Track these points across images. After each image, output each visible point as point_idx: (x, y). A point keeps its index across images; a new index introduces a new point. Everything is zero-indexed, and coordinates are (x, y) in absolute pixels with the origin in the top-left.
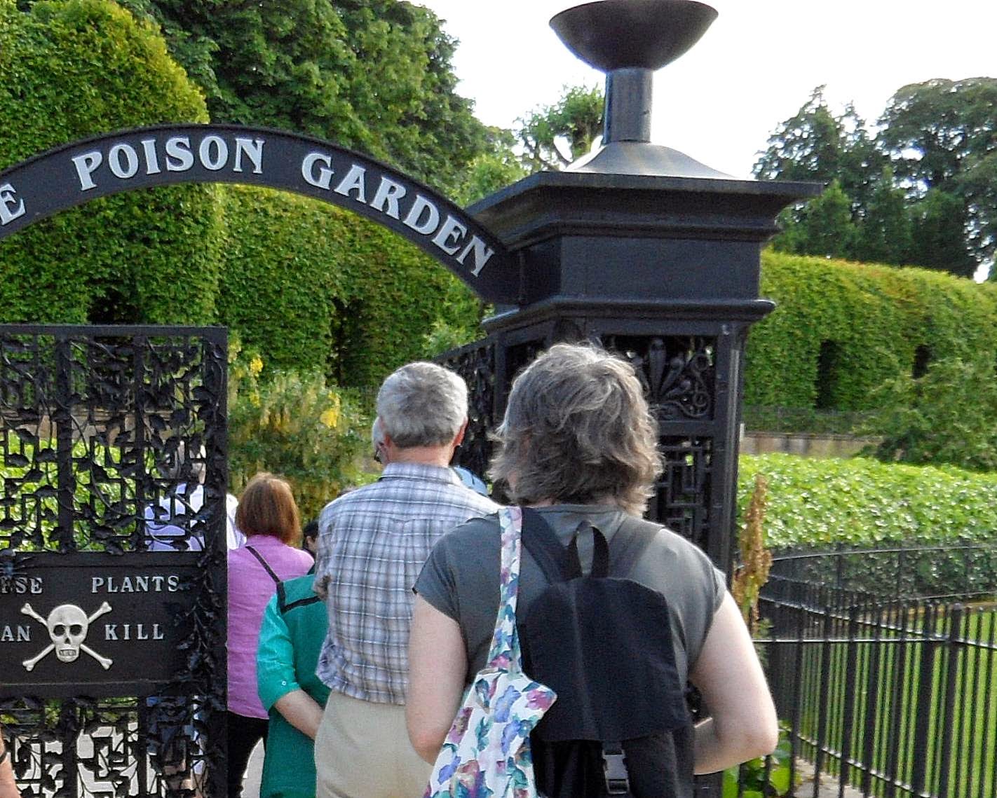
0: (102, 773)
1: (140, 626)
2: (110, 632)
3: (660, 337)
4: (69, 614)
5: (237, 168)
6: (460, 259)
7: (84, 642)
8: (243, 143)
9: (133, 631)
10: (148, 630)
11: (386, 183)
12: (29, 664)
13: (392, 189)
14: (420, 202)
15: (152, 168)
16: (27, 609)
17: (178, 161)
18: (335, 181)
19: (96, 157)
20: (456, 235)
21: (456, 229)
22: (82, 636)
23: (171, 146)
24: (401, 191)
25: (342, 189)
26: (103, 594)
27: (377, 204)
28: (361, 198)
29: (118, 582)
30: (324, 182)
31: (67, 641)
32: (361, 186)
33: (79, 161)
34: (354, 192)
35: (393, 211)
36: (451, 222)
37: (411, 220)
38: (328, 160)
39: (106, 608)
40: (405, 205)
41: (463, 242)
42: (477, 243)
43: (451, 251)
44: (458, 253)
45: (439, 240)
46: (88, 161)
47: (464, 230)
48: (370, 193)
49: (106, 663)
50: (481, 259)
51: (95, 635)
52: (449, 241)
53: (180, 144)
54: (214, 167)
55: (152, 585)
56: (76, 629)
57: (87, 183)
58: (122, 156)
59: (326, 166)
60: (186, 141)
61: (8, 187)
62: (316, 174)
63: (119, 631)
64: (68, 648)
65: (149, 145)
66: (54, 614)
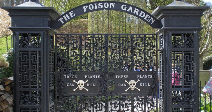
0: (86, 109)
1: (93, 84)
2: (88, 85)
3: (183, 34)
4: (81, 82)
5: (110, 8)
6: (149, 21)
7: (84, 87)
8: (111, 4)
9: (92, 85)
10: (95, 85)
11: (136, 9)
12: (74, 90)
13: (137, 10)
14: (142, 12)
15: (96, 8)
16: (74, 81)
17: (100, 7)
18: (127, 9)
19: (87, 7)
20: (148, 17)
21: (148, 16)
22: (83, 85)
23: (99, 5)
24: (138, 10)
25: (128, 10)
26: (87, 78)
27: (134, 13)
28: (132, 12)
29: (89, 76)
30: (125, 9)
31: (81, 86)
32: (131, 10)
33: (84, 7)
34: (130, 11)
35: (137, 14)
36: (147, 15)
37: (140, 15)
38: (126, 6)
39: (87, 81)
40: (139, 13)
41: (149, 19)
42: (152, 19)
43: (147, 20)
44: (149, 20)
45: (145, 18)
46: (85, 7)
47: (150, 17)
48: (133, 11)
49: (87, 90)
50: (153, 21)
51: (85, 85)
52: (147, 19)
53: (101, 4)
54: (107, 8)
55: (95, 77)
56: (82, 84)
57: (85, 11)
58: (91, 6)
59: (125, 7)
60: (102, 4)
61: (72, 12)
62: (124, 8)
63: (90, 85)
64: (81, 88)
65: (95, 5)
66: (79, 82)
